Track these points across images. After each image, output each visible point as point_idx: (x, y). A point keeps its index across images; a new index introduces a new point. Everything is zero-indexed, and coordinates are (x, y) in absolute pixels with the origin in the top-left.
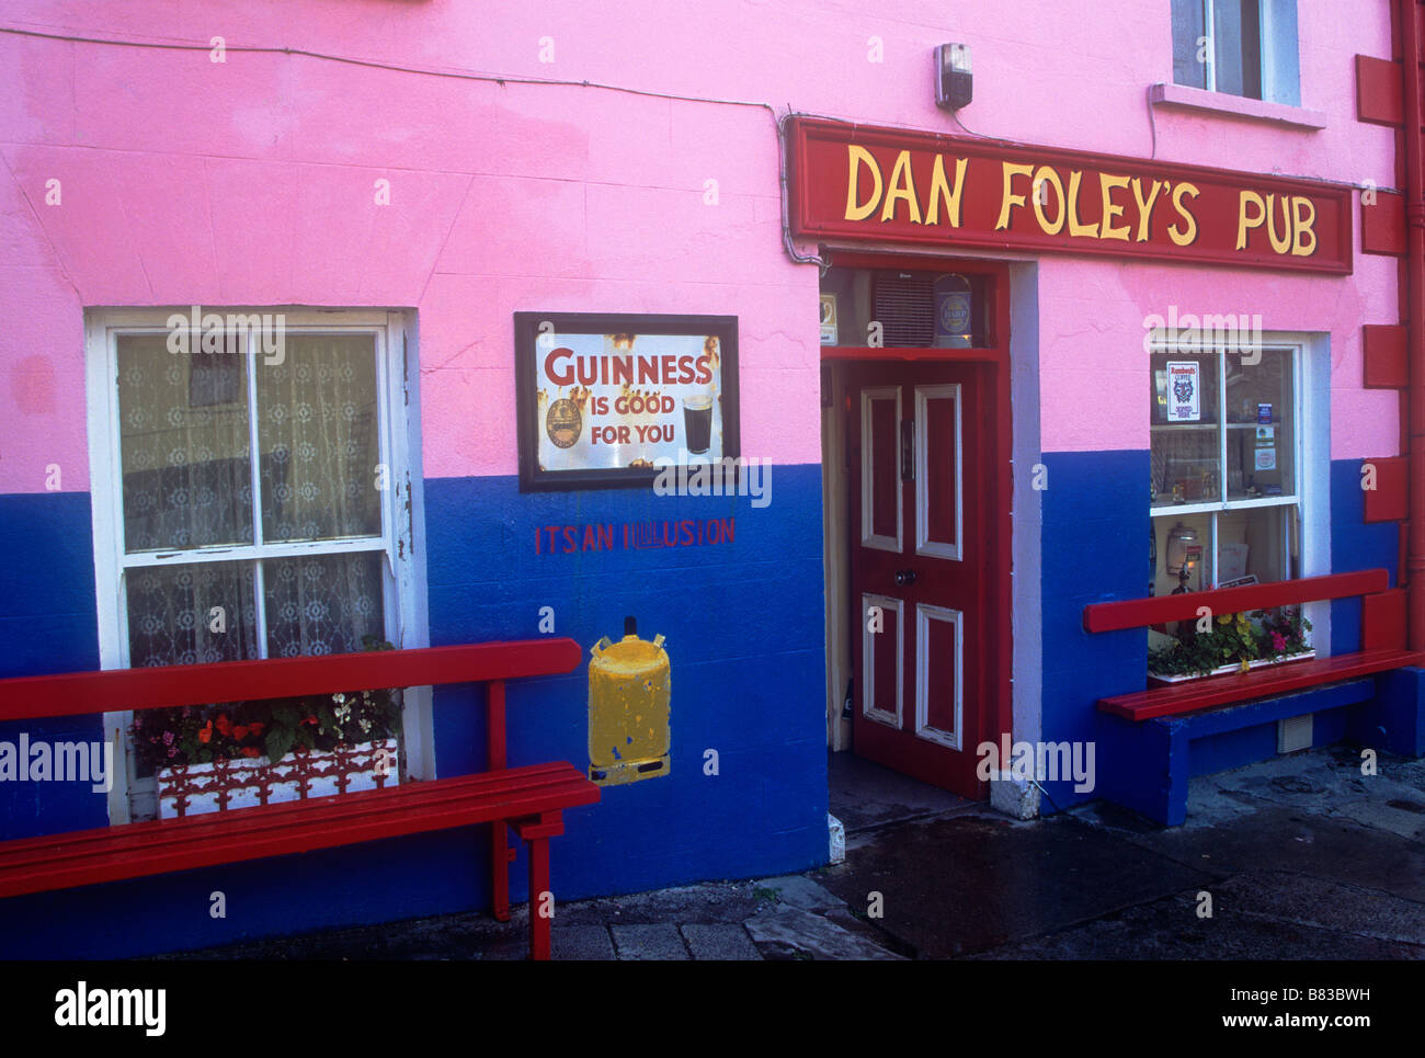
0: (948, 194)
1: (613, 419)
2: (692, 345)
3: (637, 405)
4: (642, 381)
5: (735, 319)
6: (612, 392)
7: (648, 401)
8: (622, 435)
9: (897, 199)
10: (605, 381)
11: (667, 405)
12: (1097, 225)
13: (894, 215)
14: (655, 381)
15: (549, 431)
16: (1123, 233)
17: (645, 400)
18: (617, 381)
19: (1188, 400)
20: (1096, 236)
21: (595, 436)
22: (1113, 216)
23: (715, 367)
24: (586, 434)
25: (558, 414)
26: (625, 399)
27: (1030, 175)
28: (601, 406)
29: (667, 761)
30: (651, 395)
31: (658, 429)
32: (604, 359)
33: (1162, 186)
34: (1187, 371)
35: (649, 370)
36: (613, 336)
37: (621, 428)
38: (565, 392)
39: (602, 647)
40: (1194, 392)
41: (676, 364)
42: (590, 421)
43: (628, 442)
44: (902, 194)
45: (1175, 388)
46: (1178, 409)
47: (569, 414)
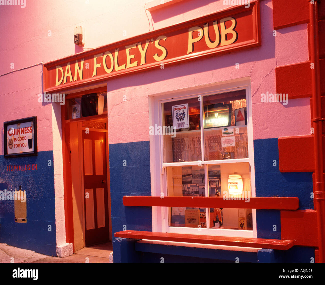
0: (79, 71)
1: (17, 142)
3: (21, 139)
4: (21, 134)
5: (36, 116)
8: (19, 146)
10: (16, 134)
11: (25, 138)
13: (66, 81)
15: (9, 146)
16: (135, 64)
18: (18, 134)
19: (183, 120)
21: (15, 146)
22: (131, 59)
27: (102, 56)
29: (26, 220)
30: (23, 136)
31: (24, 144)
33: (150, 41)
34: (182, 108)
36: (17, 124)
37: (18, 144)
40: (186, 116)
44: (68, 75)
45: (176, 116)
46: (178, 124)
47: (11, 142)
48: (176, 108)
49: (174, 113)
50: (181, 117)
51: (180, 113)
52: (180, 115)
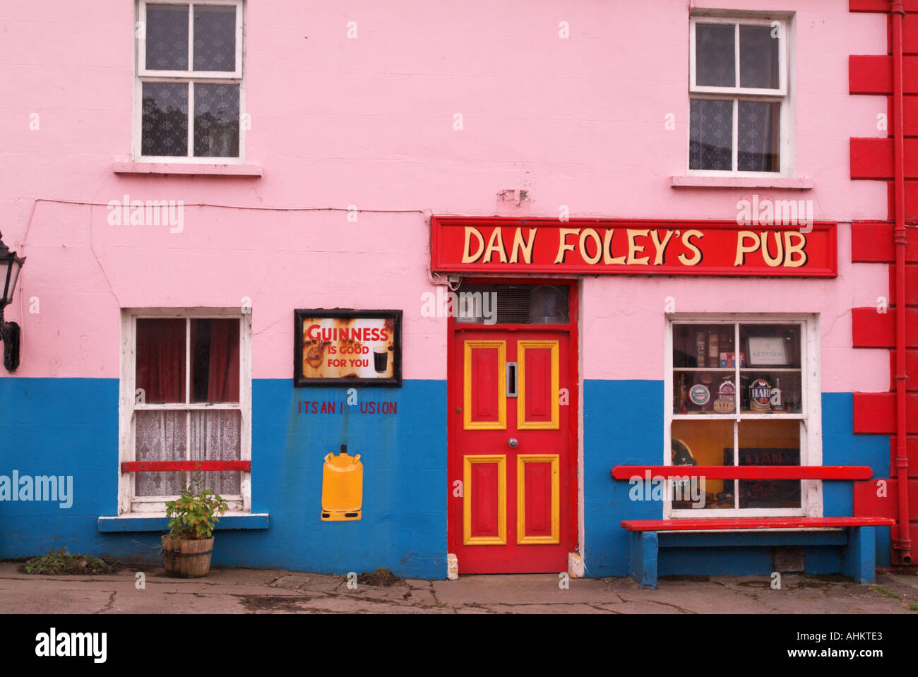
0: (523, 247)
1: (339, 356)
2: (379, 324)
5: (402, 311)
7: (356, 349)
8: (342, 363)
9: (493, 252)
11: (364, 350)
12: (624, 258)
13: (491, 259)
15: (308, 361)
16: (643, 261)
17: (354, 348)
21: (329, 363)
22: (636, 252)
23: (390, 333)
24: (325, 362)
25: (312, 354)
27: (578, 234)
28: (333, 350)
29: (359, 513)
31: (360, 361)
32: (335, 330)
33: (674, 232)
35: (357, 334)
36: (340, 320)
37: (342, 360)
39: (330, 458)
41: (370, 332)
42: (327, 356)
43: (345, 366)
44: (495, 248)
47: (318, 353)
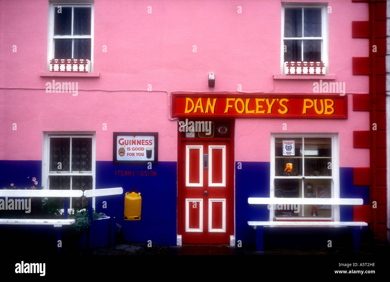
0: (211, 106)
1: (131, 151)
3: (136, 149)
5: (158, 133)
6: (131, 146)
9: (198, 108)
10: (130, 144)
11: (142, 149)
12: (254, 111)
13: (197, 112)
14: (140, 144)
15: (119, 153)
16: (263, 112)
18: (132, 144)
19: (290, 150)
20: (254, 113)
22: (259, 108)
23: (153, 142)
24: (126, 154)
25: (121, 150)
26: (134, 148)
27: (234, 100)
28: (129, 149)
29: (140, 217)
30: (139, 147)
31: (140, 153)
32: (130, 141)
33: (276, 100)
34: (290, 143)
35: (139, 143)
36: (132, 136)
37: (133, 153)
38: (122, 146)
39: (128, 194)
40: (293, 148)
42: (127, 152)
43: (134, 156)
45: (286, 147)
46: (287, 152)
47: (123, 150)
48: (286, 142)
49: (284, 145)
50: (289, 148)
51: (289, 145)
52: (288, 147)
